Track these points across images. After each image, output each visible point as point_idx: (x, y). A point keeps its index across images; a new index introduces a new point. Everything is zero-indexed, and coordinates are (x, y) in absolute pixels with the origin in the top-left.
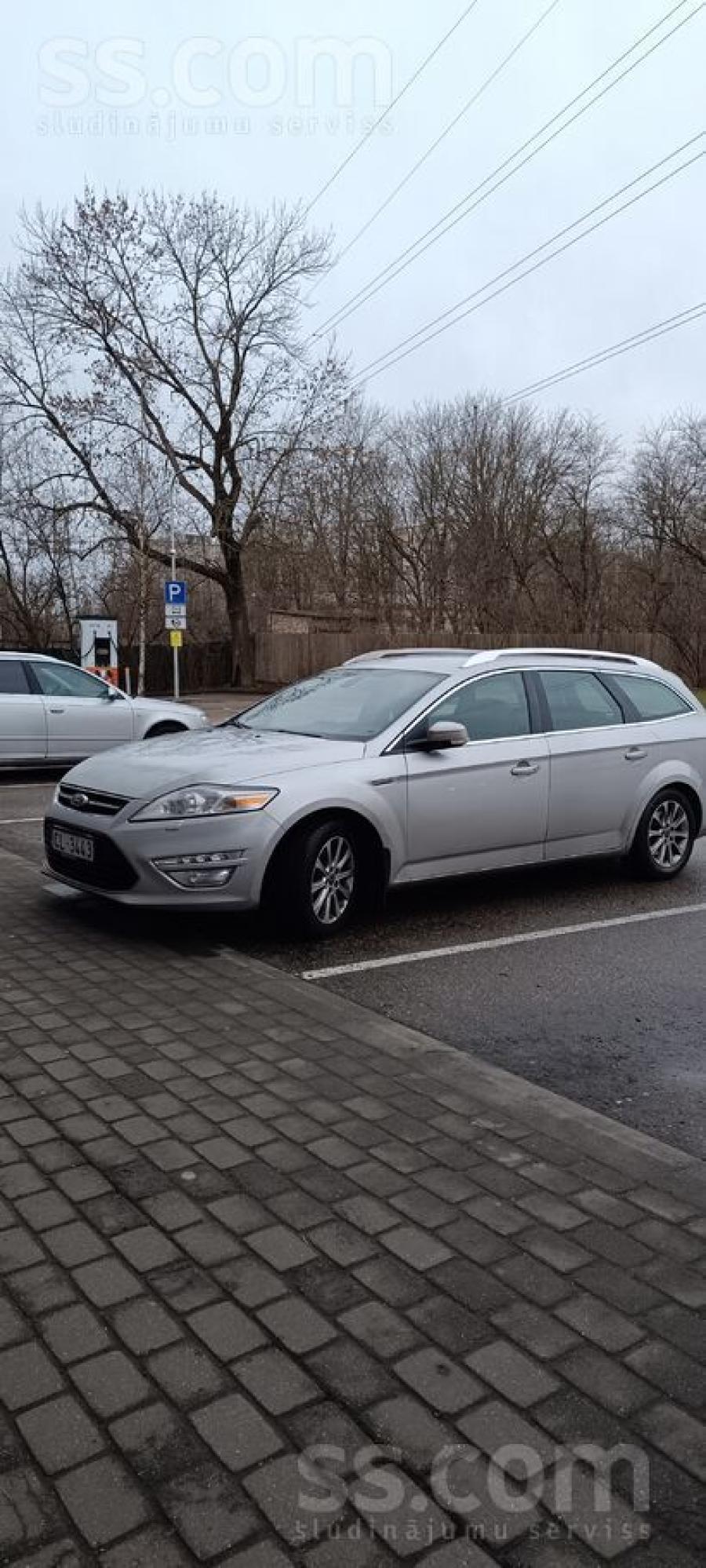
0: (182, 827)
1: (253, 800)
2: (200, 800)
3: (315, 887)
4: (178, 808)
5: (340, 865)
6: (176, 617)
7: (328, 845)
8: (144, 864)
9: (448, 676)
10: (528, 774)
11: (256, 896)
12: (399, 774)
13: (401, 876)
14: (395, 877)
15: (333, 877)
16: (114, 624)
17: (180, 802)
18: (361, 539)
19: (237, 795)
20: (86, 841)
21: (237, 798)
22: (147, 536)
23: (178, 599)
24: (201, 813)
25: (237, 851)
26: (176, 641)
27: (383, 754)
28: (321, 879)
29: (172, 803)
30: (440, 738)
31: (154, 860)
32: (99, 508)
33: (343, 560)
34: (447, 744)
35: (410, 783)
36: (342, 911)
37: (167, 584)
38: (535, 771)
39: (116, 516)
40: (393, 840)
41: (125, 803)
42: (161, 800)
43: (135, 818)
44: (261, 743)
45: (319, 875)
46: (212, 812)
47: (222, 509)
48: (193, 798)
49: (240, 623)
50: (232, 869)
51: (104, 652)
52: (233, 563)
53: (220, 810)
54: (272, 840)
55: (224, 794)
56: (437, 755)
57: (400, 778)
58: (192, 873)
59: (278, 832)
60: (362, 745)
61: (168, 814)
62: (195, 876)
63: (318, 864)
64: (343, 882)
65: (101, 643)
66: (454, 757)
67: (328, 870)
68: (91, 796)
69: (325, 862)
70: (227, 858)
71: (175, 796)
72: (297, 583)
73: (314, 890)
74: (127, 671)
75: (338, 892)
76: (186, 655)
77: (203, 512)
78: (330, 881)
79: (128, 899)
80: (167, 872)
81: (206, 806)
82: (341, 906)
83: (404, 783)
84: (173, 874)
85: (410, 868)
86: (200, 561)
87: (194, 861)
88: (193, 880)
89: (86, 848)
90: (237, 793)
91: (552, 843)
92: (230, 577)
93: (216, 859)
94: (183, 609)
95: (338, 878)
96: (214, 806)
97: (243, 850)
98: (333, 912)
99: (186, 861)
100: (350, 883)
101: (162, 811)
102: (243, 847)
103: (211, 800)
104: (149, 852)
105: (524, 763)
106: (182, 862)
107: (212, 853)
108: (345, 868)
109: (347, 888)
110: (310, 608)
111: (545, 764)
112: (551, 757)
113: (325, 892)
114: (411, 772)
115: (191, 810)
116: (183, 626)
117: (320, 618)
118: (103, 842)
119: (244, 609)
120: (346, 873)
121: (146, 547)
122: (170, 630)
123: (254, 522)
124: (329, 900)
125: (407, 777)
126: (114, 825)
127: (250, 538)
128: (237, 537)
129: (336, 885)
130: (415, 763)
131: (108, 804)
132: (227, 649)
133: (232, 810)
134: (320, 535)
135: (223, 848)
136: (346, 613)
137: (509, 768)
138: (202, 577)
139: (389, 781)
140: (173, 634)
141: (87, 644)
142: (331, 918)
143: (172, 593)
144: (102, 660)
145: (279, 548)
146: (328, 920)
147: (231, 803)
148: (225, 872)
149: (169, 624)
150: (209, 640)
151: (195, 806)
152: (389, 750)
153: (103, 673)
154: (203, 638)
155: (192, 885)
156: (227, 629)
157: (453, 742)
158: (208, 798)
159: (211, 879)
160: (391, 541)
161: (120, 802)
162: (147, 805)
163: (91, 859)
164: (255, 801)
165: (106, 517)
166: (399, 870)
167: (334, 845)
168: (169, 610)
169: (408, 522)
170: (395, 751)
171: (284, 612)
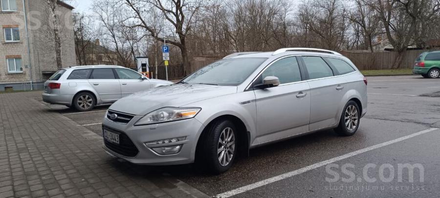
0: (158, 127)
1: (190, 114)
2: (166, 114)
3: (219, 150)
4: (156, 119)
5: (229, 140)
6: (166, 57)
7: (224, 131)
8: (141, 144)
9: (268, 58)
10: (303, 97)
11: (193, 157)
12: (251, 99)
13: (255, 142)
14: (252, 142)
15: (226, 145)
16: (147, 59)
17: (157, 116)
18: (220, 34)
19: (182, 112)
20: (116, 135)
21: (182, 113)
22: (157, 34)
23: (167, 51)
24: (166, 120)
25: (183, 137)
26: (166, 64)
27: (245, 91)
28: (221, 146)
29: (153, 117)
30: (268, 83)
31: (145, 143)
32: (143, 26)
33: (214, 41)
34: (271, 86)
35: (258, 103)
36: (231, 159)
37: (163, 47)
38: (305, 95)
39: (147, 28)
40: (251, 127)
41: (132, 117)
42: (149, 115)
43: (137, 124)
44: (192, 88)
45: (220, 145)
46: (171, 120)
47: (178, 26)
48: (163, 114)
49: (186, 58)
50: (181, 145)
51: (144, 67)
52: (183, 40)
53: (175, 118)
54: (199, 131)
55: (177, 111)
56: (267, 90)
57: (253, 101)
58: (163, 148)
59: (202, 127)
60: (236, 87)
61: (152, 121)
62: (164, 149)
63: (220, 141)
64: (230, 147)
65: (144, 65)
66: (274, 91)
67: (224, 142)
68: (119, 115)
69: (223, 139)
70: (178, 140)
71: (154, 113)
72: (202, 48)
73: (218, 153)
74: (152, 73)
75: (229, 152)
76: (170, 69)
77: (173, 26)
78: (225, 147)
79: (134, 161)
80: (152, 148)
81: (169, 117)
82: (230, 158)
83: (254, 103)
84: (154, 149)
85: (258, 139)
86: (173, 41)
87: (164, 143)
88: (164, 151)
89: (116, 137)
90: (183, 110)
91: (312, 124)
92: (182, 45)
93: (174, 141)
94: (168, 54)
95: (228, 146)
96: (173, 117)
97: (186, 137)
98: (227, 160)
99: (160, 142)
100: (233, 147)
101: (149, 120)
102: (185, 135)
103: (171, 114)
104: (143, 139)
105: (301, 92)
106: (158, 144)
107: (172, 139)
108: (231, 141)
109: (232, 149)
110: (206, 54)
111: (308, 93)
112: (310, 89)
113: (223, 152)
114: (257, 98)
115: (162, 119)
116: (168, 59)
117: (209, 57)
118: (123, 135)
119: (187, 54)
120: (231, 143)
121: (156, 37)
122: (164, 61)
123: (188, 29)
124: (225, 155)
125: (256, 100)
126: (128, 127)
127: (188, 33)
128: (184, 33)
129: (228, 148)
130: (258, 94)
131: (125, 118)
132: (182, 66)
133: (180, 118)
134: (207, 34)
135: (177, 136)
136: (216, 55)
137: (295, 95)
138: (174, 45)
139: (249, 102)
140: (165, 62)
141: (139, 65)
142: (226, 163)
143: (164, 49)
144: (144, 70)
145: (196, 37)
146: (226, 164)
147: (180, 115)
148: (178, 147)
149: (164, 59)
150: (177, 64)
151: (163, 117)
152: (247, 89)
153: (145, 74)
154: (175, 63)
155: (163, 154)
156: (182, 61)
157: (274, 85)
158: (169, 113)
159: (173, 150)
160: (228, 34)
161: (131, 117)
162: (142, 117)
163: (119, 143)
164: (191, 114)
165: (145, 29)
166: (254, 139)
167: (226, 131)
168: (164, 54)
169: (232, 29)
170: (249, 90)
171: (198, 56)
